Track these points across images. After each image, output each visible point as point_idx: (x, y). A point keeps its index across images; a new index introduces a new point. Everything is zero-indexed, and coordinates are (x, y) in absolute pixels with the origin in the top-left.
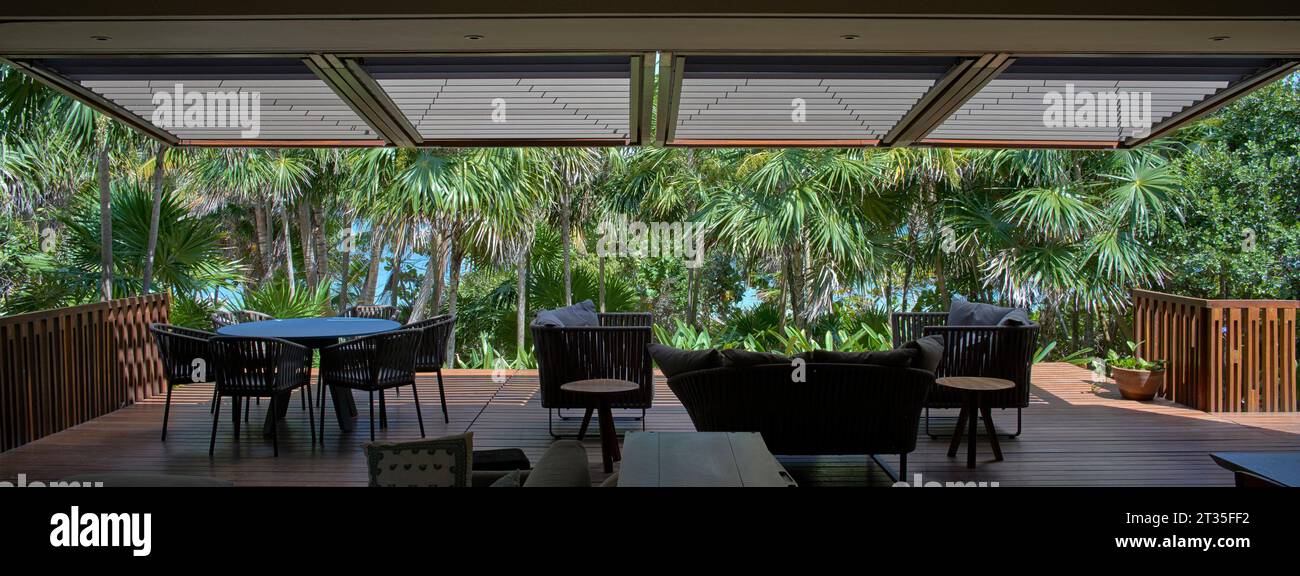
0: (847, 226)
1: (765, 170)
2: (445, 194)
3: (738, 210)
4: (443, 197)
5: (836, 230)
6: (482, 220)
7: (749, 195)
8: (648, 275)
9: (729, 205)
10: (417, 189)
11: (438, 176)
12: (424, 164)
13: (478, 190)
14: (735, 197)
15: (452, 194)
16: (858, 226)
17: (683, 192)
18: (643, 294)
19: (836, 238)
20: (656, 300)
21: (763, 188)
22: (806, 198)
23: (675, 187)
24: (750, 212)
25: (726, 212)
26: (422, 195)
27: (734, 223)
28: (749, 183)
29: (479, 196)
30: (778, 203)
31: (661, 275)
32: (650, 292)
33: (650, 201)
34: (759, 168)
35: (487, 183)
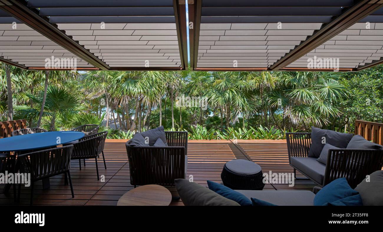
0: (242, 99)
1: (221, 84)
2: (134, 90)
3: (213, 95)
4: (133, 91)
5: (239, 101)
6: (144, 97)
7: (216, 90)
8: (192, 110)
9: (211, 93)
10: (126, 88)
11: (132, 85)
12: (129, 82)
13: (143, 89)
14: (212, 91)
15: (136, 90)
16: (245, 99)
17: (199, 91)
18: (191, 113)
19: (240, 102)
20: (193, 115)
21: (220, 89)
22: (232, 92)
23: (197, 90)
24: (216, 95)
25: (210, 95)
26: (127, 90)
27: (213, 98)
28: (216, 88)
29: (143, 90)
30: (224, 93)
31: (194, 109)
32: (192, 113)
33: (191, 93)
34: (219, 84)
35: (146, 87)
